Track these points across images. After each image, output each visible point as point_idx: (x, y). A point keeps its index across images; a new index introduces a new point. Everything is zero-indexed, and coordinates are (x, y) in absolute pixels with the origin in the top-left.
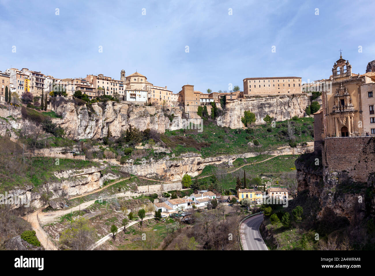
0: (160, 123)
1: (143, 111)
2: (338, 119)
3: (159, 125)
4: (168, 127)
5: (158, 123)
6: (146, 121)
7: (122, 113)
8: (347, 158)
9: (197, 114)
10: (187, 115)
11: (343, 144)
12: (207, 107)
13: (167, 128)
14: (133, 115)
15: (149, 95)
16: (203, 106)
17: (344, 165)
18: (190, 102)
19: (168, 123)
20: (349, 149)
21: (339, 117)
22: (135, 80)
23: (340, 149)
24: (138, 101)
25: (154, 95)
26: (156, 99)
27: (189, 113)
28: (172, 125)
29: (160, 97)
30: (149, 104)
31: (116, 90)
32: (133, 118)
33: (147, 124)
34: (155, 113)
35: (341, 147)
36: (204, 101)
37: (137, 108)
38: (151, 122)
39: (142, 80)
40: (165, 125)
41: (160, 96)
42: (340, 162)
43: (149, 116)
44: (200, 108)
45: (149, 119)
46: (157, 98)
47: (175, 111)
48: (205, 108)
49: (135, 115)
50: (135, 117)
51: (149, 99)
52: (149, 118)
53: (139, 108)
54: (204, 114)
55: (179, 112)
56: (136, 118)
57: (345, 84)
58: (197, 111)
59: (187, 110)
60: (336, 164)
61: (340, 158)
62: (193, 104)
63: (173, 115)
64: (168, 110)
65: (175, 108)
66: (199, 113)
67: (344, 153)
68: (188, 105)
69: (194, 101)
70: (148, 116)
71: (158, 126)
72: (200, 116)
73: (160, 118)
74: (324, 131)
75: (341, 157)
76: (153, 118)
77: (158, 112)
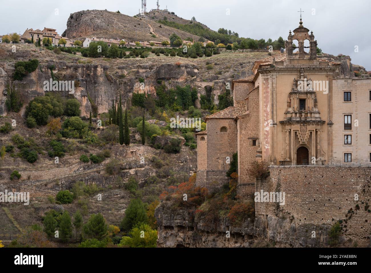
2: (296, 133)
8: (333, 202)
11: (327, 177)
17: (328, 213)
20: (338, 185)
21: (299, 129)
23: (321, 185)
35: (322, 183)
42: (320, 209)
57: (307, 72)
60: (312, 212)
61: (320, 203)
67: (327, 193)
74: (263, 153)
75: (321, 199)
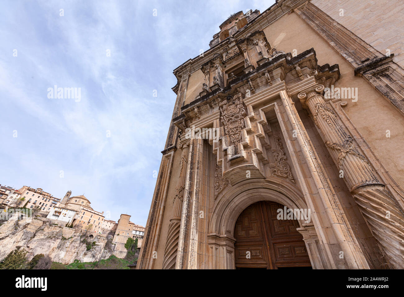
0: (69, 249)
1: (57, 232)
3: (67, 252)
4: (81, 257)
5: (67, 249)
6: (52, 244)
7: (28, 230)
9: (125, 247)
10: (113, 245)
12: (139, 240)
13: (78, 258)
14: (40, 234)
15: (76, 216)
16: (135, 239)
18: (121, 232)
19: (83, 251)
22: (76, 201)
24: (59, 221)
25: (82, 217)
26: (82, 221)
27: (116, 244)
28: (86, 254)
29: (89, 221)
30: (70, 226)
31: (46, 206)
32: (38, 238)
33: (52, 248)
34: (71, 236)
36: (138, 233)
37: (51, 228)
38: (59, 247)
39: (83, 202)
40: (76, 254)
41: (90, 219)
43: (60, 239)
44: (130, 240)
45: (58, 243)
46: (85, 221)
47: (99, 238)
48: (137, 240)
49: (42, 234)
50: (43, 237)
51: (74, 220)
52: (59, 241)
53: (53, 228)
54: (133, 248)
55: (104, 240)
56: (42, 239)
58: (125, 242)
59: (115, 240)
62: (124, 235)
63: (94, 243)
64: (92, 236)
65: (101, 236)
66: (126, 246)
68: (118, 235)
69: (126, 231)
70: (58, 239)
71: (65, 253)
72: (127, 249)
73: (73, 243)
76: (64, 243)
77: (75, 236)
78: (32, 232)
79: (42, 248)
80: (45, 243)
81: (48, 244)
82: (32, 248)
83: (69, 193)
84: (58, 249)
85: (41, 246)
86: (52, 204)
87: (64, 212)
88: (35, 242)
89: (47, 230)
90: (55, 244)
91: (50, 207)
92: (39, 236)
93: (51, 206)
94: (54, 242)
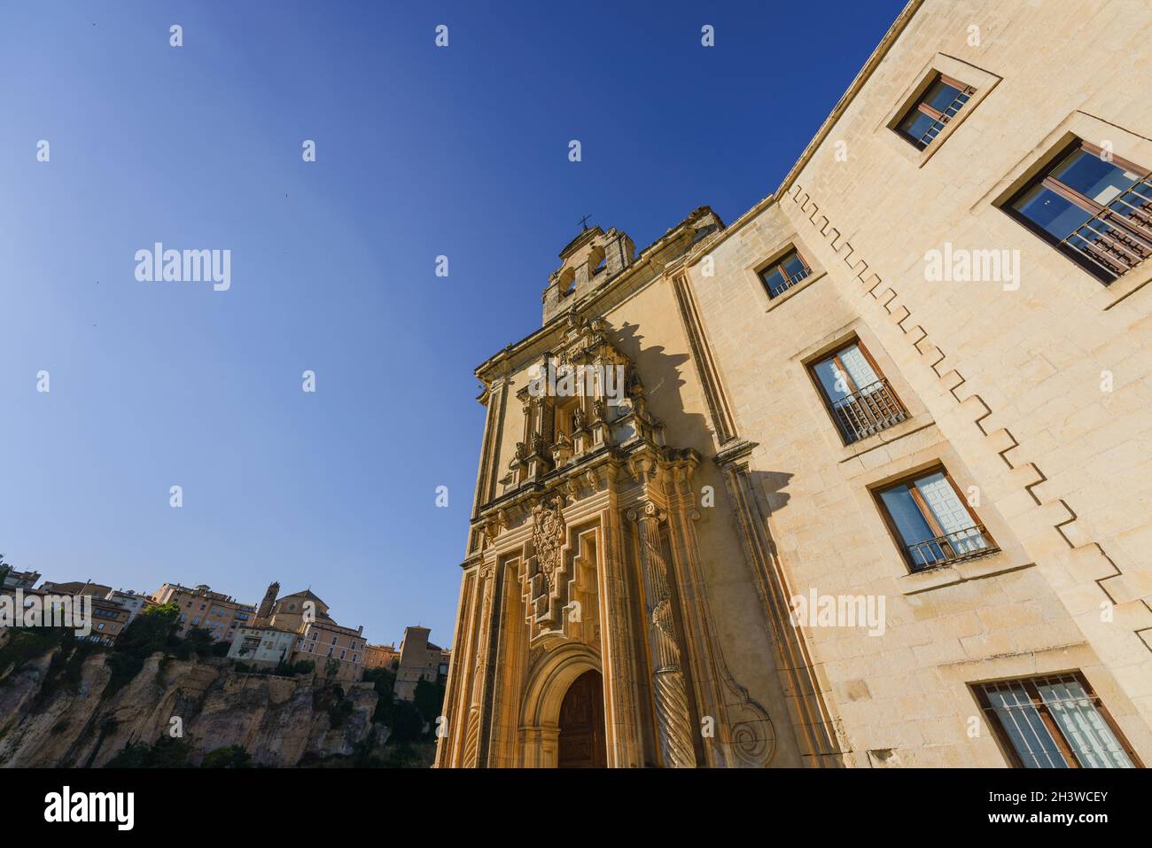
0: (289, 730)
1: (255, 690)
3: (284, 738)
4: (320, 746)
5: (284, 730)
6: (248, 722)
7: (186, 692)
13: (313, 749)
14: (214, 701)
18: (409, 671)
19: (322, 731)
22: (294, 606)
24: (258, 660)
25: (312, 645)
26: (314, 656)
28: (332, 738)
29: (331, 653)
32: (210, 711)
33: (246, 733)
34: (289, 697)
37: (239, 680)
38: (263, 729)
39: (310, 606)
41: (332, 649)
43: (264, 706)
46: (319, 655)
47: (359, 695)
49: (221, 700)
50: (222, 706)
51: (294, 655)
52: (261, 712)
53: (245, 680)
55: (370, 698)
56: (221, 713)
65: (363, 687)
69: (423, 669)
70: (259, 707)
71: (281, 740)
73: (297, 713)
76: (276, 717)
77: (299, 695)
78: (197, 697)
79: (223, 735)
80: (228, 720)
81: (235, 722)
82: (200, 737)
83: (274, 588)
84: (262, 733)
85: (219, 730)
86: (236, 621)
87: (266, 637)
88: (206, 722)
89: (231, 688)
90: (254, 720)
91: (232, 630)
92: (214, 705)
93: (233, 627)
94: (251, 716)
